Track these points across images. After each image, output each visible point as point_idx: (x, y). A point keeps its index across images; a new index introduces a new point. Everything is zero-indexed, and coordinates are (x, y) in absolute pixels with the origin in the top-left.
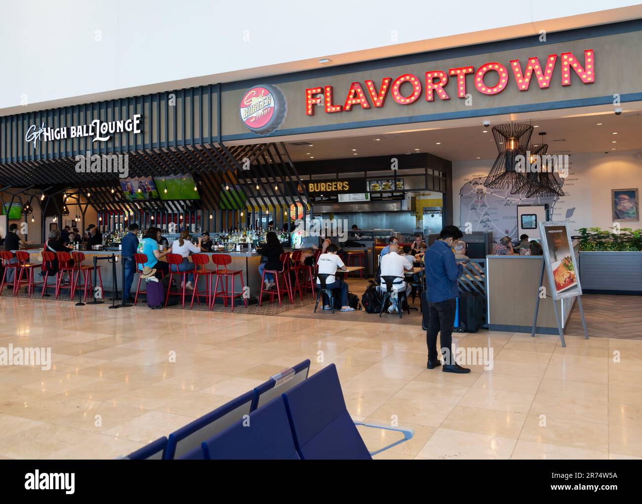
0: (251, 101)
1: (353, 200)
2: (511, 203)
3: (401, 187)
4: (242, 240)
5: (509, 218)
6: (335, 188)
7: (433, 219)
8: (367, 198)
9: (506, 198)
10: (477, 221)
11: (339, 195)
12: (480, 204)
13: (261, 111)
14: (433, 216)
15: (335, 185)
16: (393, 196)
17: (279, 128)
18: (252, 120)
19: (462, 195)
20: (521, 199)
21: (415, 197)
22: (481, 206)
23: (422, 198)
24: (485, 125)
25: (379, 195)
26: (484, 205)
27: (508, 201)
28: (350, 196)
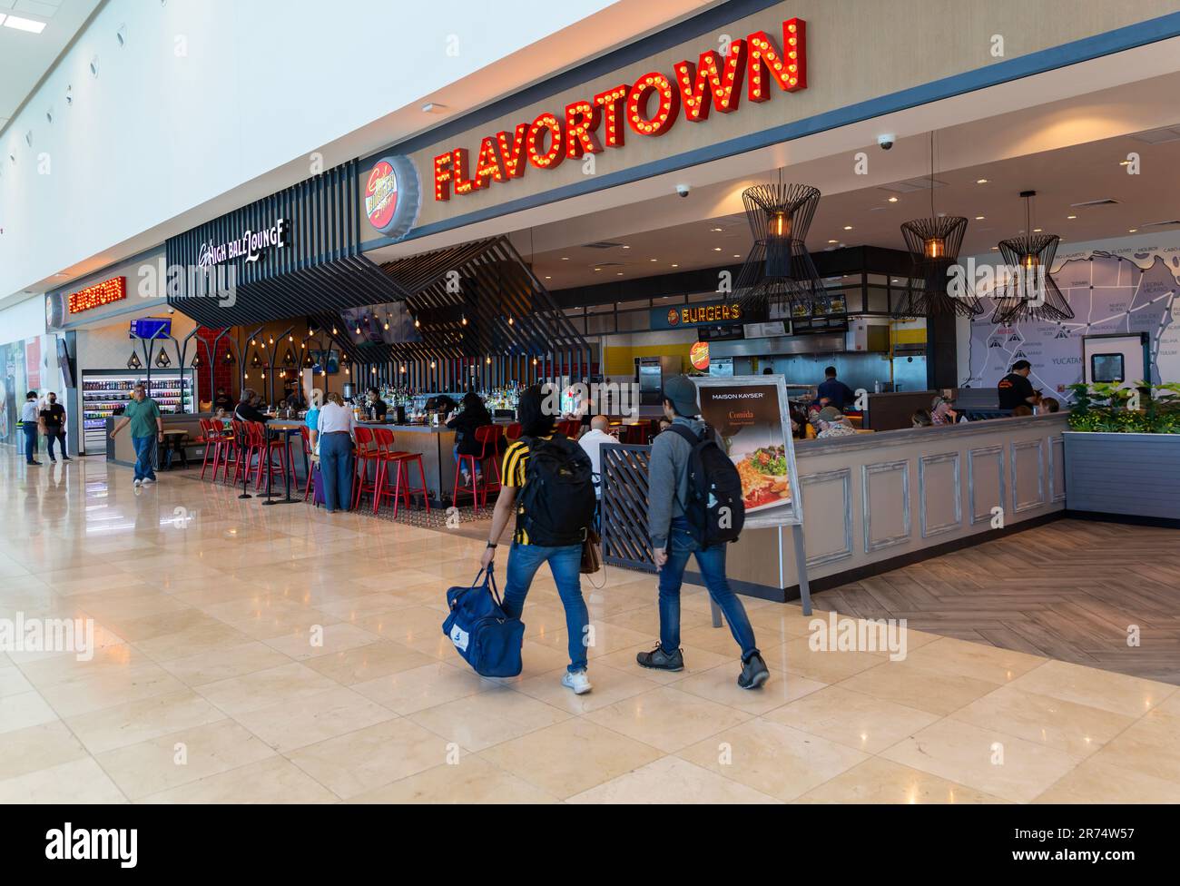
0: (375, 185)
1: (767, 334)
2: (1069, 332)
3: (842, 310)
4: (500, 404)
5: (1065, 361)
6: (719, 316)
7: (911, 366)
8: (787, 331)
9: (1059, 323)
10: (1002, 368)
11: (745, 326)
12: (1007, 337)
13: (384, 200)
14: (910, 360)
15: (718, 310)
16: (827, 326)
17: (414, 225)
18: (376, 216)
19: (973, 320)
20: (1089, 325)
21: (889, 327)
22: (1011, 340)
23: (901, 327)
24: (680, 193)
25: (806, 324)
26: (1015, 338)
27: (1064, 328)
28: (761, 326)
